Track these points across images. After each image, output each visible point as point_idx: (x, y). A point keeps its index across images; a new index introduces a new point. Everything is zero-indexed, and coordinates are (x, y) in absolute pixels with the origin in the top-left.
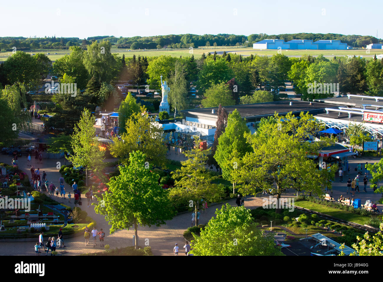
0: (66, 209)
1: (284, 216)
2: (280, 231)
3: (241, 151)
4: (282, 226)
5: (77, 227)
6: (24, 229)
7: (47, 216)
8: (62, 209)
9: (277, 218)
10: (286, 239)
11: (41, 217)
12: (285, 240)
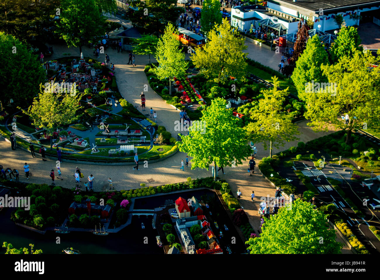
0: (152, 125)
1: (353, 149)
2: (347, 166)
3: (317, 77)
4: (351, 159)
5: (162, 150)
6: (115, 151)
7: (135, 134)
8: (148, 126)
9: (346, 151)
10: (352, 177)
11: (129, 134)
12: (352, 179)
